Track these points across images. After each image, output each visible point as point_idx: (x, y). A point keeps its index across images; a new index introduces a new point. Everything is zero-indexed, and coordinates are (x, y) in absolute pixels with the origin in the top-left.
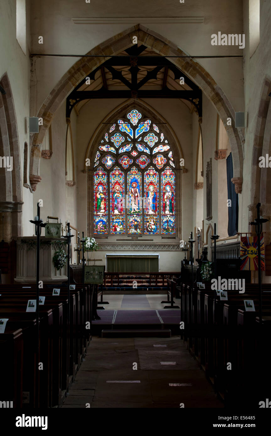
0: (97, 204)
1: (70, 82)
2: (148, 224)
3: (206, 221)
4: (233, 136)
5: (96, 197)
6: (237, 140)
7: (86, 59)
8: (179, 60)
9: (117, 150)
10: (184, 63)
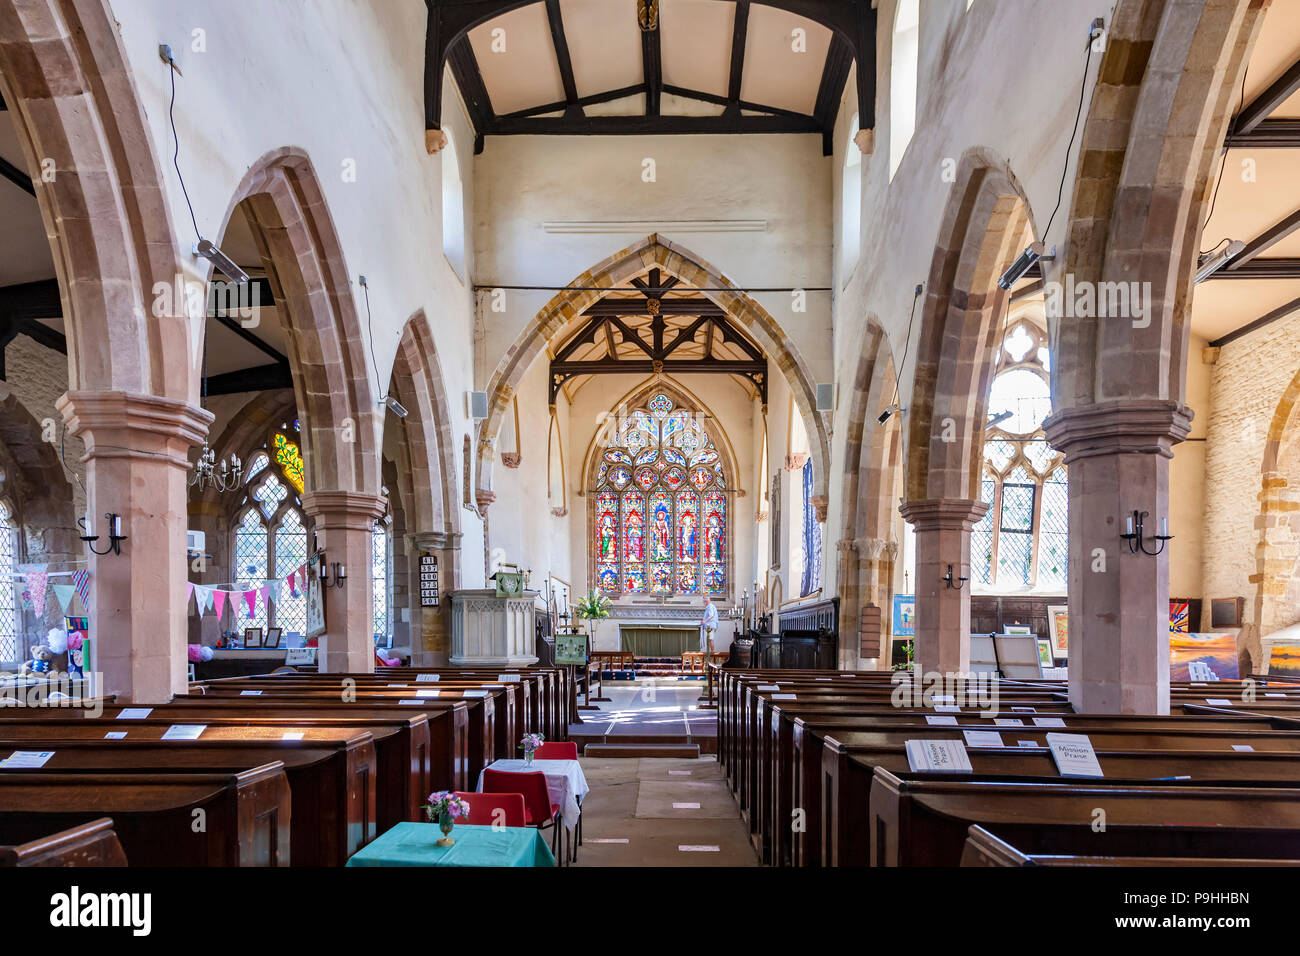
0: (602, 546)
1: (541, 334)
2: (682, 577)
3: (772, 573)
4: (814, 424)
5: (601, 534)
6: (819, 432)
7: (567, 294)
8: (724, 297)
9: (633, 459)
10: (733, 300)
